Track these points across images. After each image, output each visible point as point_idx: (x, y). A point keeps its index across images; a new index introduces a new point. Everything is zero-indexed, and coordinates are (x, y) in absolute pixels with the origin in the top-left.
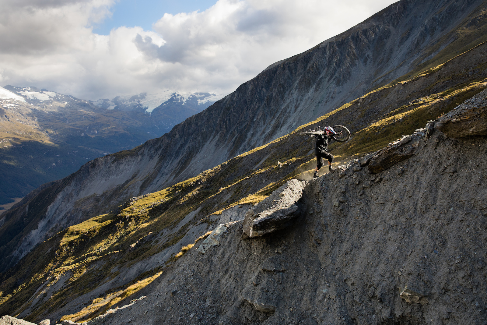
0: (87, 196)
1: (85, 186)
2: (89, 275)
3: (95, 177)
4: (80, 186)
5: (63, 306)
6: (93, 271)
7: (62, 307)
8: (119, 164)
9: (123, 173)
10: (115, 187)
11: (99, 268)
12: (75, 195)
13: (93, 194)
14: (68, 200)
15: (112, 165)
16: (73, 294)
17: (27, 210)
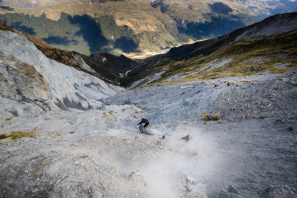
0: (260, 35)
1: (261, 30)
2: (247, 64)
3: (270, 25)
4: (258, 29)
5: (214, 78)
6: (252, 63)
7: (212, 79)
8: (291, 19)
9: (291, 25)
10: (281, 33)
11: (260, 62)
12: (253, 33)
13: (264, 34)
14: (249, 35)
15: (286, 19)
16: (226, 73)
17: (228, 36)
